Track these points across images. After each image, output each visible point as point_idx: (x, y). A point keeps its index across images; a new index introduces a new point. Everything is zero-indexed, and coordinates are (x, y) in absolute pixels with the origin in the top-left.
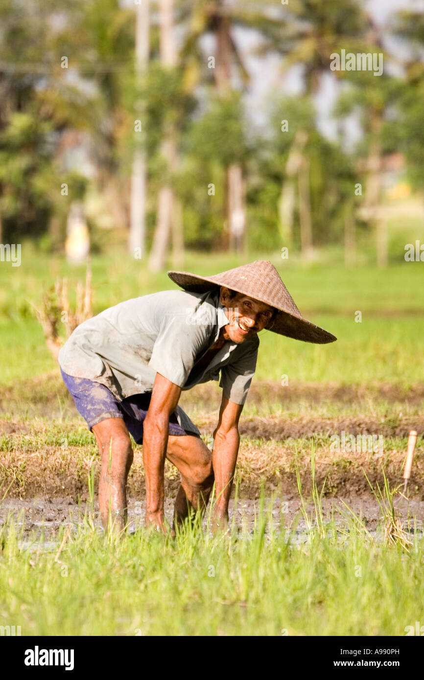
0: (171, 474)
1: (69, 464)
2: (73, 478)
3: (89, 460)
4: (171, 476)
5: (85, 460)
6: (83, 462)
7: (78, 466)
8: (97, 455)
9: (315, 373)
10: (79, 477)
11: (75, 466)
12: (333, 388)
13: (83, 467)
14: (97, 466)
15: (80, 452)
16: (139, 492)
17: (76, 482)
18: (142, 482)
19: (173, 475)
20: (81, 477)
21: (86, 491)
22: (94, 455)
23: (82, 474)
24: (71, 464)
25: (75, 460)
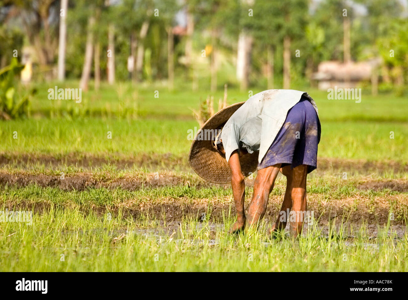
0: (371, 211)
1: (313, 203)
2: (316, 212)
3: (324, 202)
4: (371, 212)
5: (322, 201)
6: (321, 202)
7: (318, 205)
8: (329, 199)
9: (350, 154)
10: (319, 211)
11: (317, 204)
12: (362, 163)
13: (321, 205)
14: (329, 206)
15: (319, 197)
16: (352, 220)
17: (317, 214)
18: (354, 215)
19: (372, 211)
20: (320, 211)
21: (323, 219)
22: (327, 198)
23: (321, 209)
24: (314, 203)
25: (316, 201)
